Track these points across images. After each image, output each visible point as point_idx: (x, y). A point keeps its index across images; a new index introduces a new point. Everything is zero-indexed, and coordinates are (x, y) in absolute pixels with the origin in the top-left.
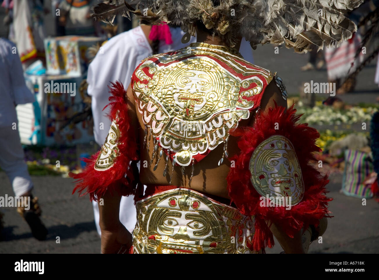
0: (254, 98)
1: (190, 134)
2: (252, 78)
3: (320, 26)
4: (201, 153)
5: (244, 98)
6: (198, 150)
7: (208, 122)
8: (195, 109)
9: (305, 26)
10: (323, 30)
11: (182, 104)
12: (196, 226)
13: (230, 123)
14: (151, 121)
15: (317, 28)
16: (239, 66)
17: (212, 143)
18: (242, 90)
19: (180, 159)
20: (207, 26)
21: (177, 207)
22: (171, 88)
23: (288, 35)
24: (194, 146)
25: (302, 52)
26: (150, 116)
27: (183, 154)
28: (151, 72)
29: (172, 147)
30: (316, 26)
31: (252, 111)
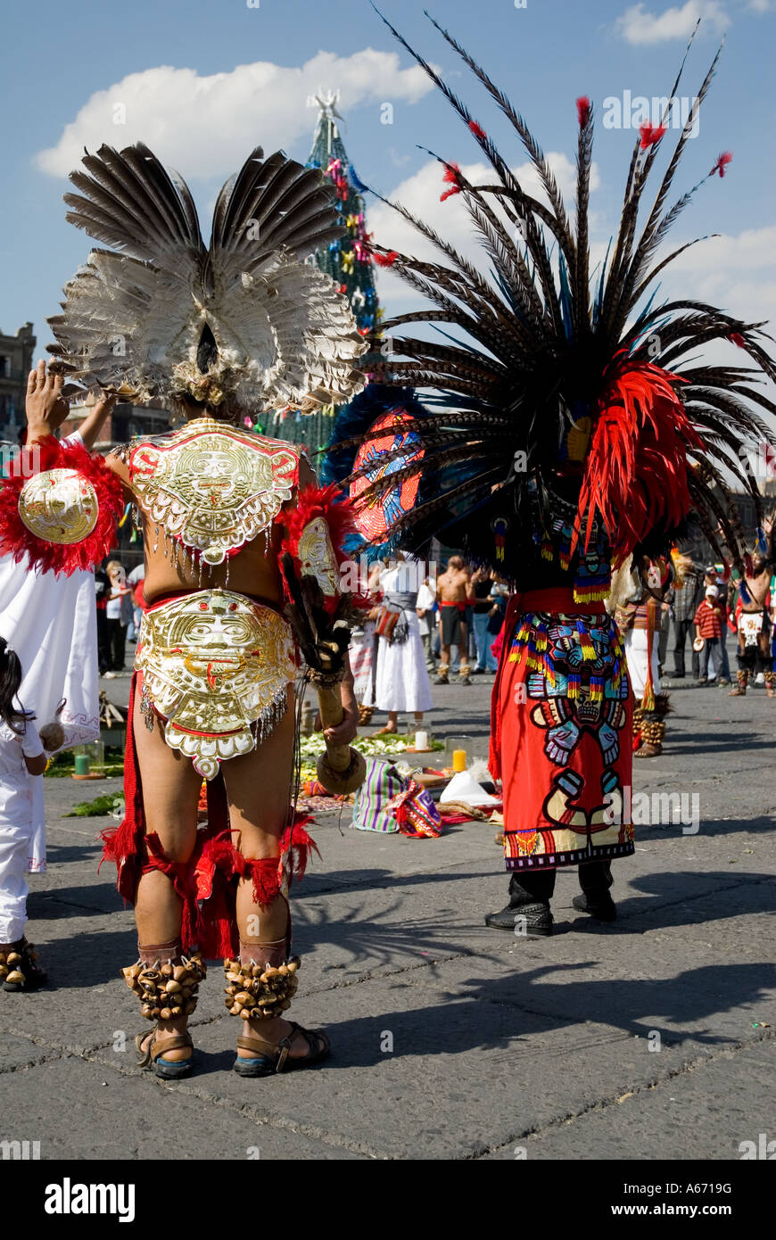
0: (291, 475)
1: (219, 526)
2: (280, 453)
3: (327, 384)
4: (236, 546)
5: (280, 476)
6: (232, 543)
7: (242, 508)
8: (223, 496)
9: (310, 386)
10: (331, 387)
11: (205, 492)
12: (235, 633)
13: (272, 506)
14: (166, 517)
15: (324, 386)
16: (259, 441)
17: (250, 532)
18: (274, 467)
19: (210, 557)
20: (197, 398)
21: (211, 611)
22: (186, 475)
23: (292, 399)
24: (226, 539)
25: (311, 414)
26: (164, 510)
27: (213, 551)
28: (152, 459)
29: (198, 544)
30: (323, 384)
31: (293, 489)
